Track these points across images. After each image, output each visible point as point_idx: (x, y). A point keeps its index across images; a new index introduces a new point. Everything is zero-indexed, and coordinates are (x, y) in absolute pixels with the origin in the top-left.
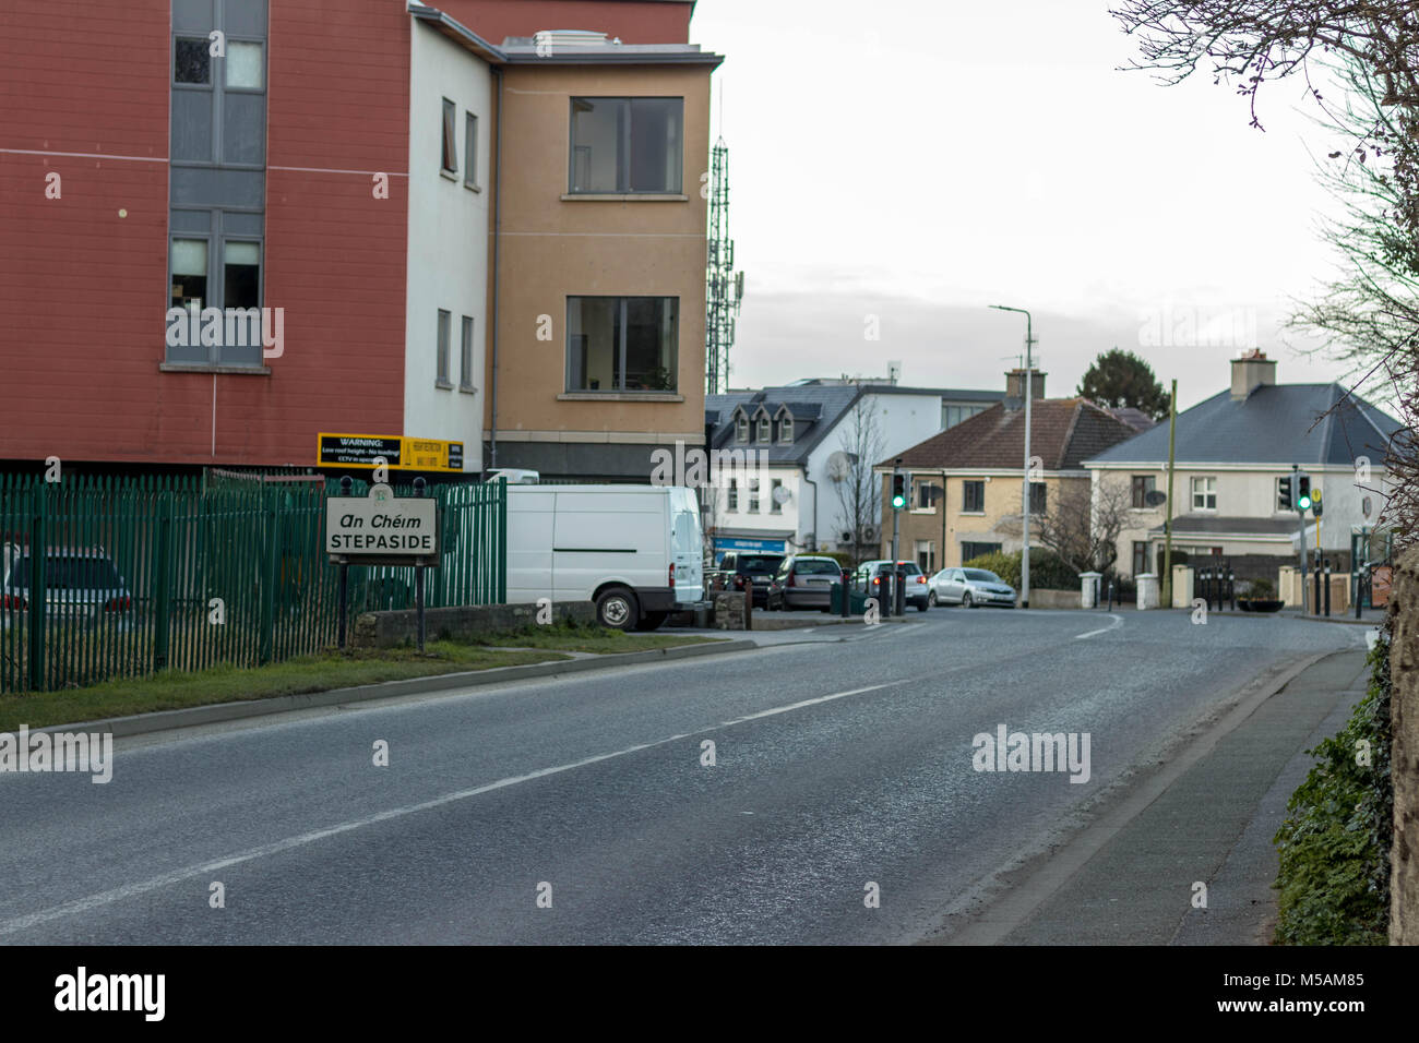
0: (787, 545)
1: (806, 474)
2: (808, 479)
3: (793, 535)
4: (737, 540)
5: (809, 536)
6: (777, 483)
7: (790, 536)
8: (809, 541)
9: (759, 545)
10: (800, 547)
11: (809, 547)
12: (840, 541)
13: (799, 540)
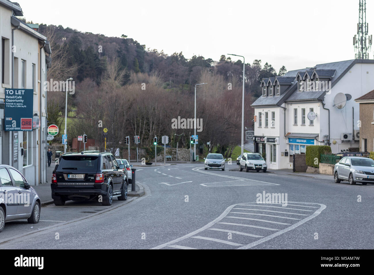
0: (315, 141)
1: (324, 105)
2: (325, 107)
3: (318, 136)
4: (297, 139)
5: (326, 136)
6: (312, 110)
7: (316, 137)
8: (325, 139)
9: (305, 141)
10: (321, 142)
11: (326, 142)
12: (343, 139)
13: (320, 139)
